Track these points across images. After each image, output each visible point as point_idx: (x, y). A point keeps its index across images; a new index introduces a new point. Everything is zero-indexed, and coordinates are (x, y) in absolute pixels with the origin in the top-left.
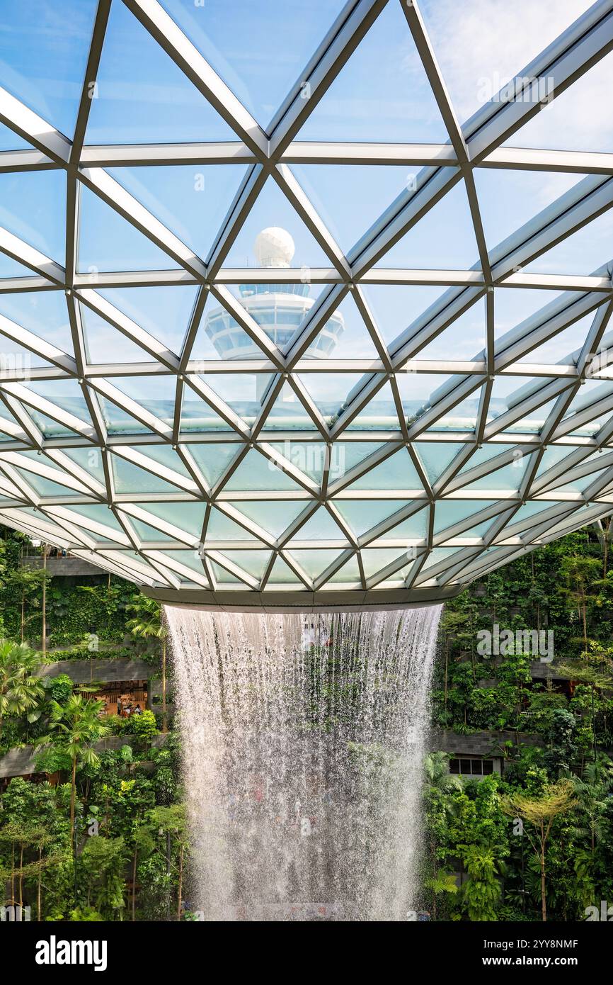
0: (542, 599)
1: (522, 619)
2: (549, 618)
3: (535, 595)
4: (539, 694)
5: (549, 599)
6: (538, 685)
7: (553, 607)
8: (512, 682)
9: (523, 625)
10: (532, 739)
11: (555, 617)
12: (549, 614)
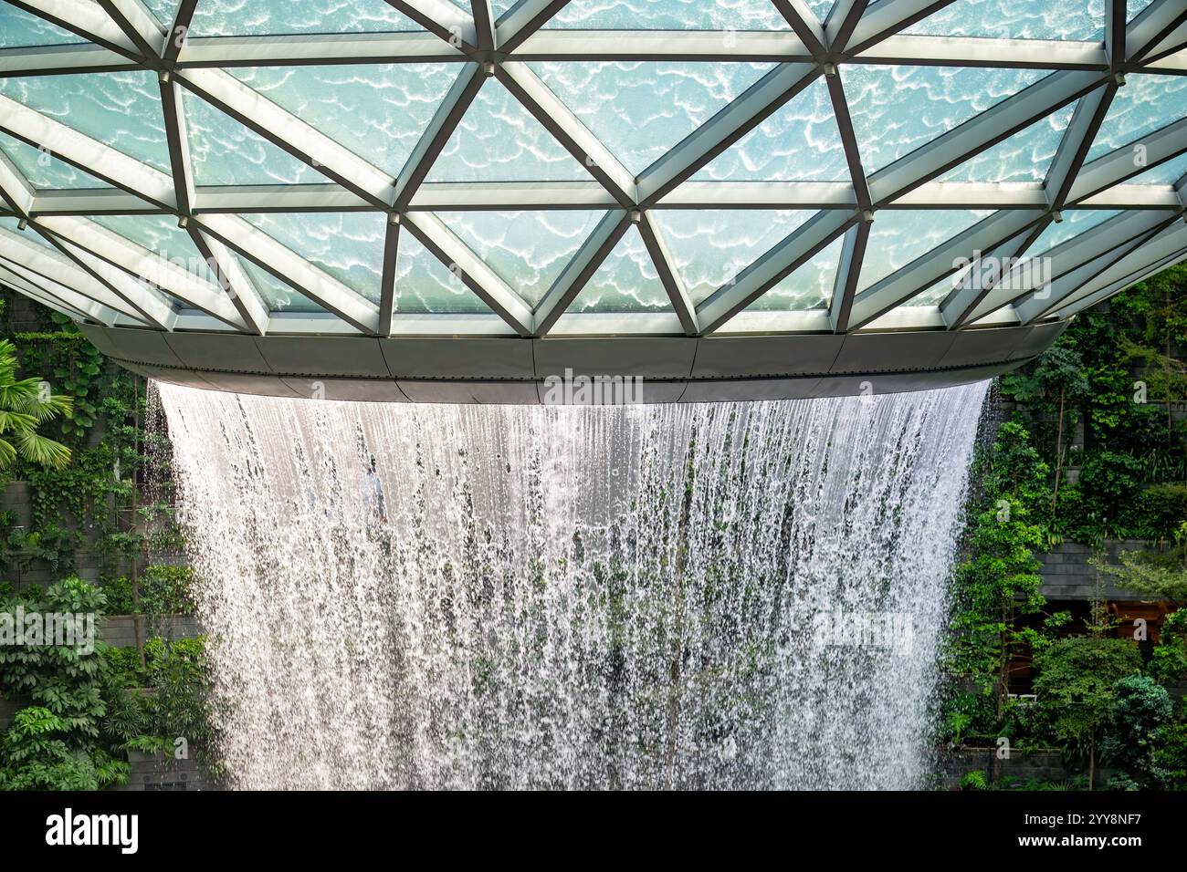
0: (1074, 376)
1: (1024, 434)
2: (1088, 431)
3: (1053, 367)
4: (1066, 643)
5: (1090, 378)
6: (1061, 618)
7: (1103, 401)
8: (990, 613)
9: (1025, 452)
10: (1034, 764)
11: (1105, 427)
12: (1087, 419)
